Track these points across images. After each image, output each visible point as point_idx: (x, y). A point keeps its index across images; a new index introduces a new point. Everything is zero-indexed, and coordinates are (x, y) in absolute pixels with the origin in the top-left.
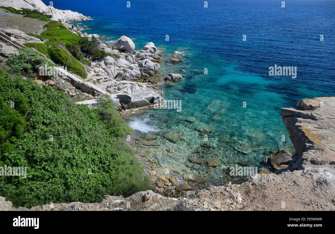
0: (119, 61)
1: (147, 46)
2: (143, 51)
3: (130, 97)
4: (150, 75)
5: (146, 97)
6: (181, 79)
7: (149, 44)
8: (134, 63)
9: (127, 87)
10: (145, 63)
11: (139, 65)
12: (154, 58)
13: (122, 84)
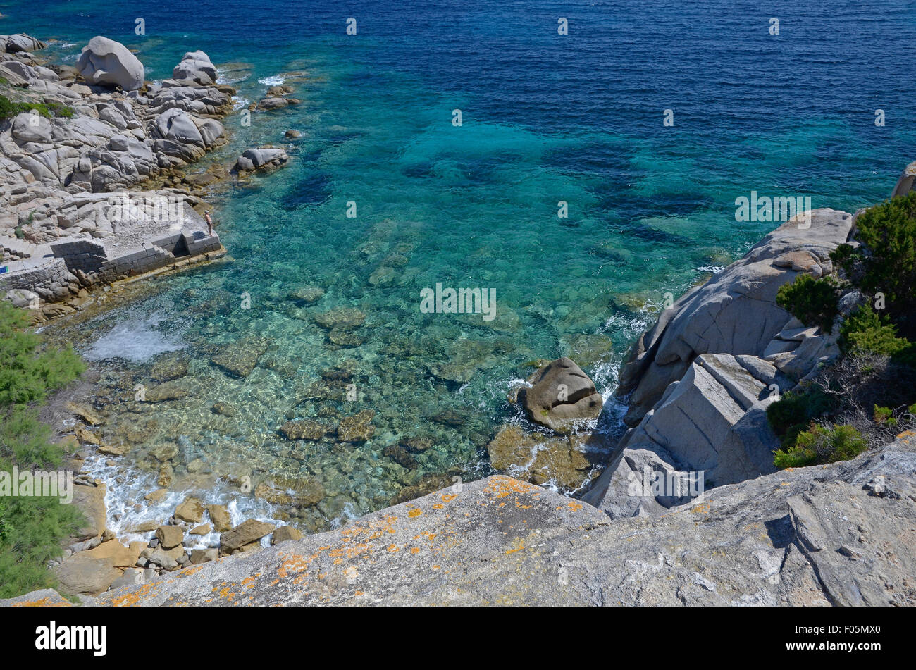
0: (70, 128)
1: (183, 65)
2: (171, 81)
3: (101, 248)
4: (190, 159)
5: (162, 236)
6: (285, 161)
7: (190, 58)
8: (131, 127)
9: (94, 213)
10: (170, 124)
11: (152, 130)
12: (207, 102)
13: (70, 206)
